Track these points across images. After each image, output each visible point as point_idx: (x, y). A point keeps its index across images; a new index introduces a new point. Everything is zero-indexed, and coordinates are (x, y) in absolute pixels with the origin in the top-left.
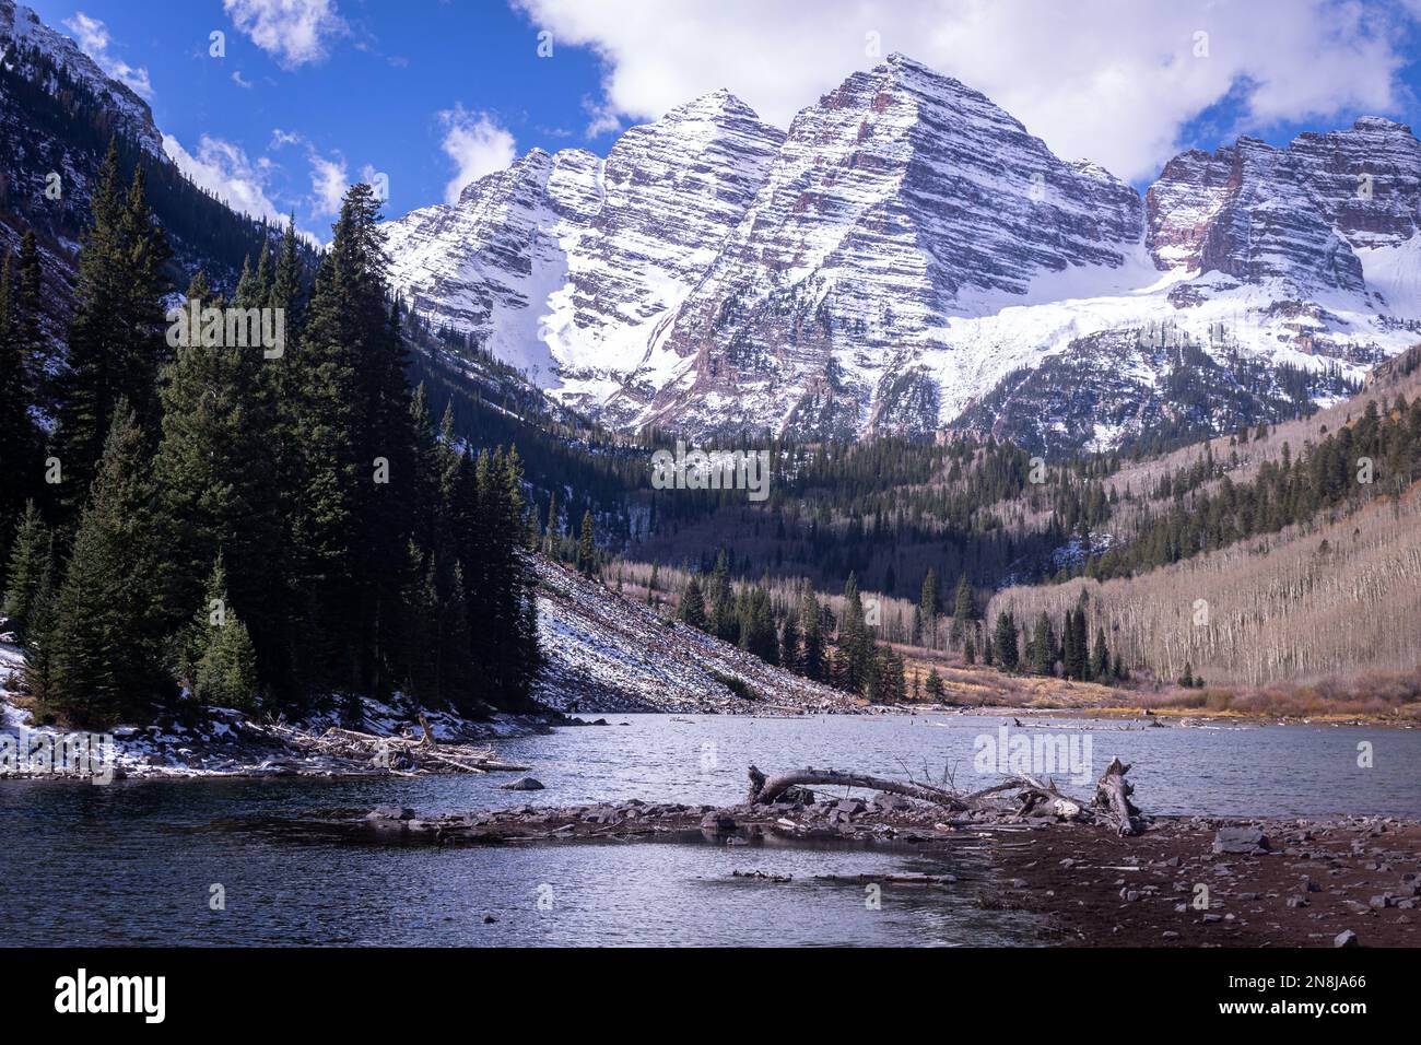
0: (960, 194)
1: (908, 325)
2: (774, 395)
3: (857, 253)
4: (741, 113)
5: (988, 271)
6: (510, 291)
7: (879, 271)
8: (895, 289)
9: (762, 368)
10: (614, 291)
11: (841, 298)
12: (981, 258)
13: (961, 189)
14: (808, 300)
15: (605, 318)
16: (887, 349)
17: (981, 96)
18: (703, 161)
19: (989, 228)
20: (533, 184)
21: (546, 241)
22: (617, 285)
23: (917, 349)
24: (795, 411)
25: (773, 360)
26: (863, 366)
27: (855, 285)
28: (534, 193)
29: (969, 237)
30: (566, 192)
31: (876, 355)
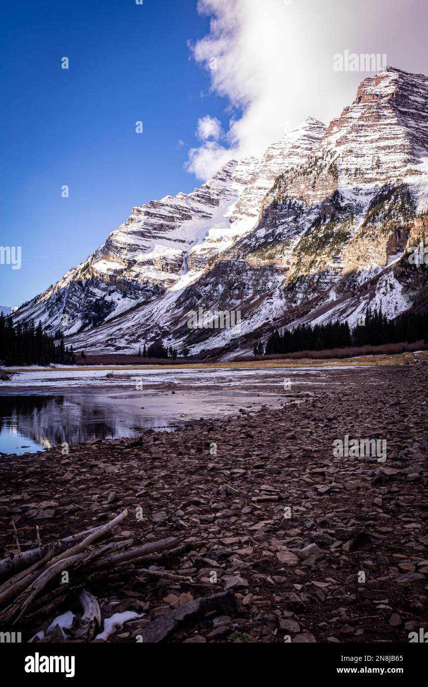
1: (393, 165)
2: (298, 222)
3: (357, 135)
6: (203, 212)
7: (372, 142)
8: (384, 148)
10: (248, 203)
11: (345, 159)
14: (324, 164)
15: (244, 216)
18: (297, 144)
20: (227, 172)
21: (229, 193)
22: (249, 200)
23: (399, 178)
24: (309, 229)
27: (356, 150)
28: (227, 176)
30: (242, 173)
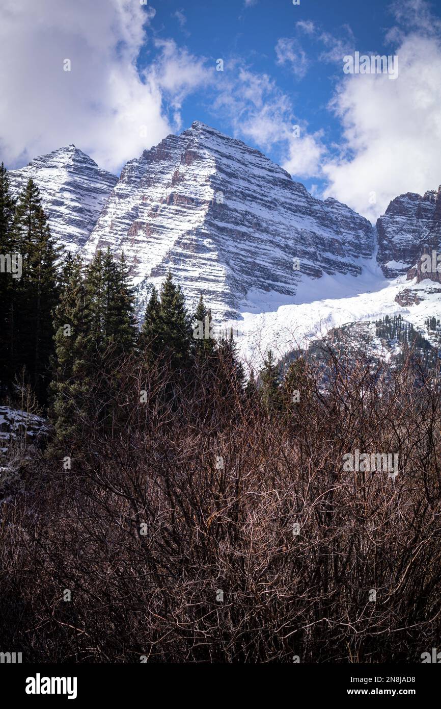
0: (247, 223)
3: (176, 266)
4: (85, 163)
5: (268, 279)
7: (192, 279)
12: (263, 269)
13: (247, 220)
14: (141, 300)
17: (259, 152)
18: (58, 197)
19: (268, 248)
29: (254, 254)
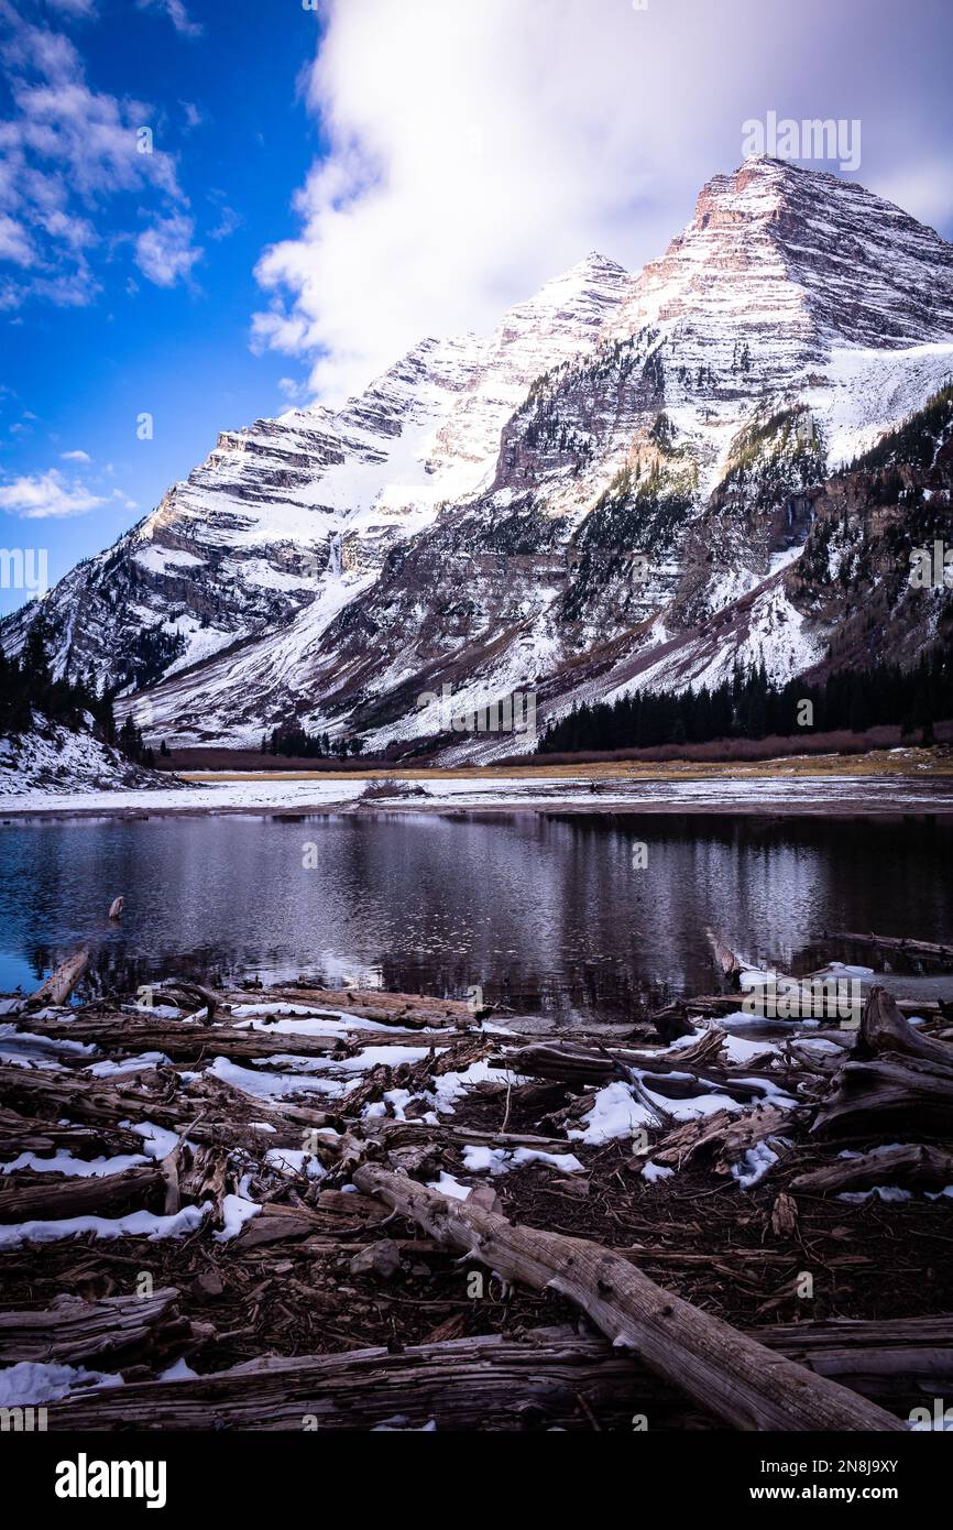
0: (841, 252)
1: (776, 365)
2: (581, 477)
3: (704, 297)
6: (368, 448)
7: (733, 313)
8: (758, 328)
9: (569, 448)
10: (466, 432)
11: (678, 348)
13: (842, 247)
14: (635, 356)
16: (745, 400)
17: (858, 187)
18: (568, 310)
19: (881, 286)
20: (418, 363)
21: (421, 408)
22: (467, 427)
23: (789, 391)
24: (606, 493)
25: (585, 436)
26: (708, 423)
27: (699, 329)
28: (419, 370)
29: (856, 293)
30: (449, 367)
31: (727, 409)
